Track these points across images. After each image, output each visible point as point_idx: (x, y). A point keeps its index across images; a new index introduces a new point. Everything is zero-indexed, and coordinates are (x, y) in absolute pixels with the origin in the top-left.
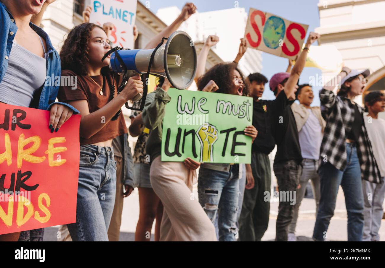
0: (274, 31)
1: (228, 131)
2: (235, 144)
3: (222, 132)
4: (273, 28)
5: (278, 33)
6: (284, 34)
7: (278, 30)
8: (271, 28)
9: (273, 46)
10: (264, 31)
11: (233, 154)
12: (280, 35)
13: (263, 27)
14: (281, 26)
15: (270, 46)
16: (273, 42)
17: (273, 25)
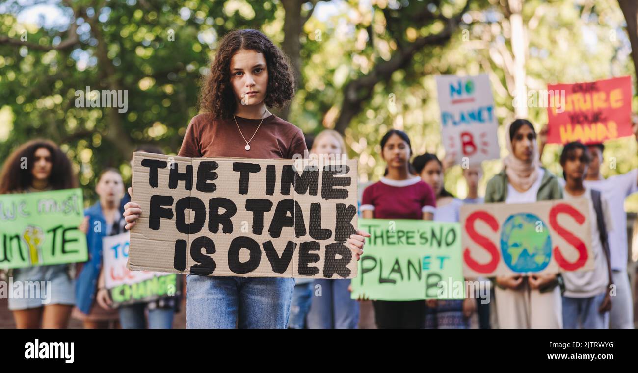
0: (526, 245)
1: (54, 231)
2: (64, 241)
3: (48, 232)
4: (531, 251)
5: (516, 245)
6: (502, 249)
7: (519, 251)
8: (536, 248)
9: (518, 220)
10: (549, 238)
11: (64, 252)
12: (511, 242)
13: (553, 246)
14: (514, 261)
15: (525, 216)
16: (520, 226)
17: (534, 255)
